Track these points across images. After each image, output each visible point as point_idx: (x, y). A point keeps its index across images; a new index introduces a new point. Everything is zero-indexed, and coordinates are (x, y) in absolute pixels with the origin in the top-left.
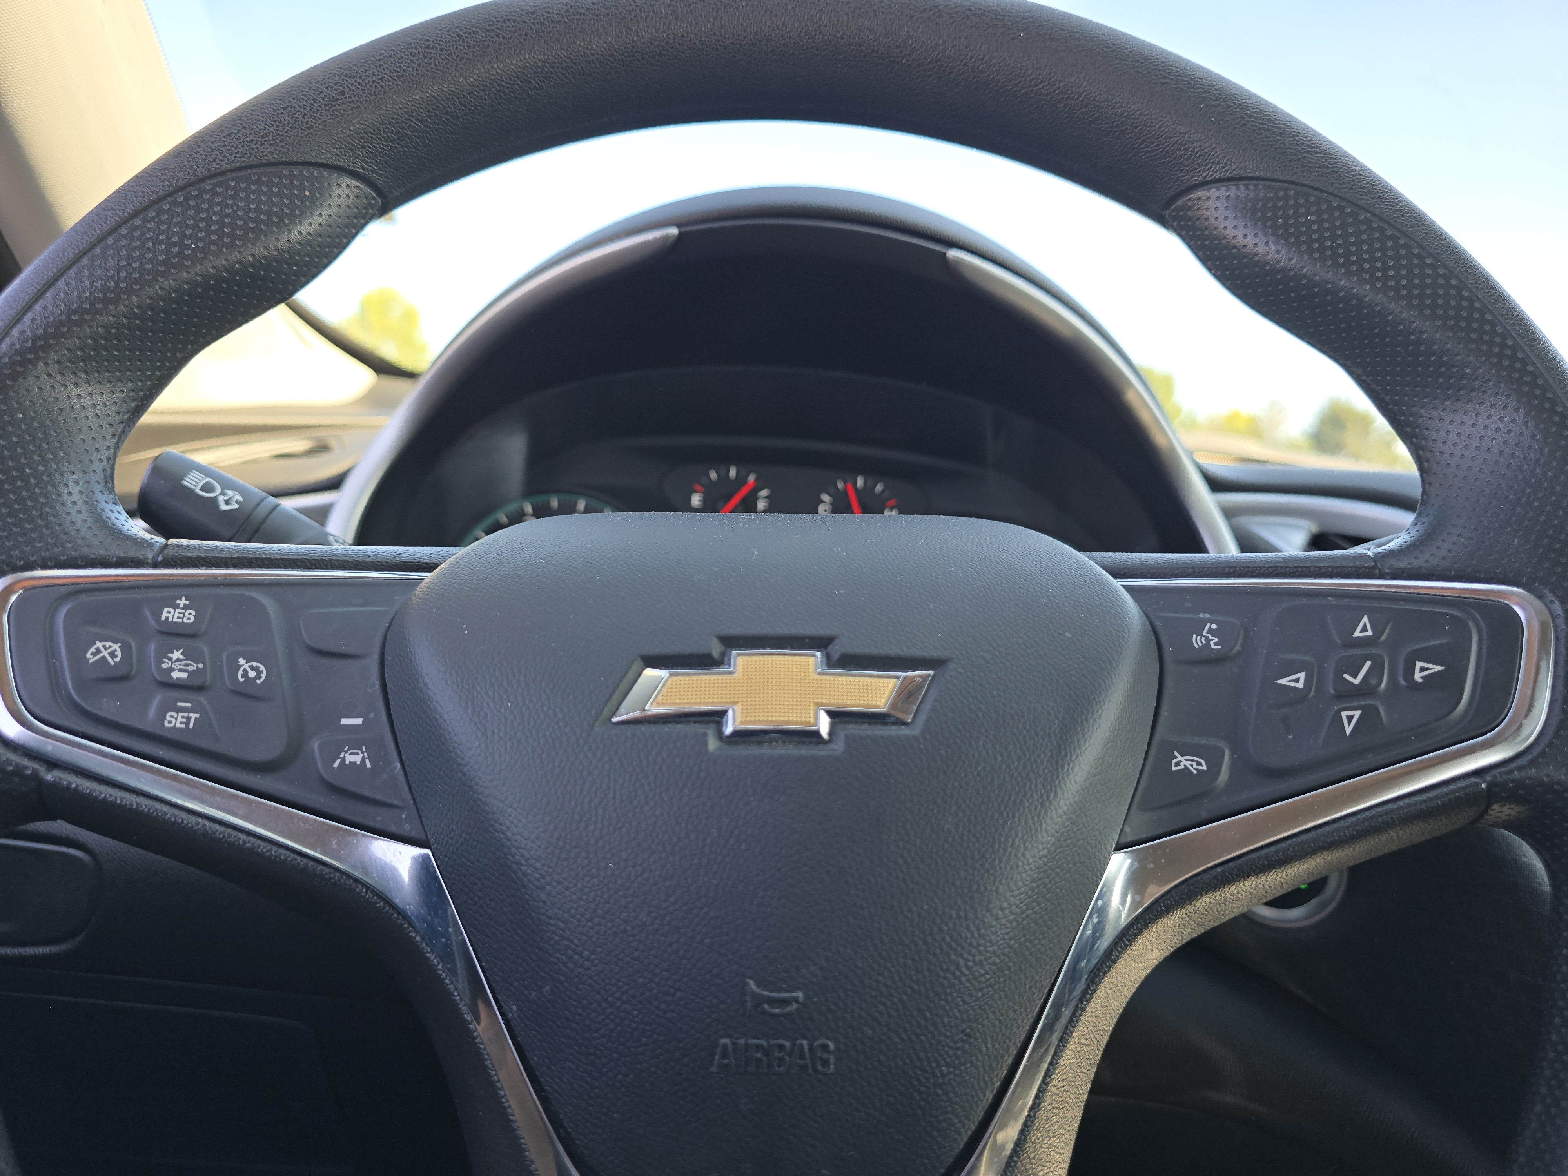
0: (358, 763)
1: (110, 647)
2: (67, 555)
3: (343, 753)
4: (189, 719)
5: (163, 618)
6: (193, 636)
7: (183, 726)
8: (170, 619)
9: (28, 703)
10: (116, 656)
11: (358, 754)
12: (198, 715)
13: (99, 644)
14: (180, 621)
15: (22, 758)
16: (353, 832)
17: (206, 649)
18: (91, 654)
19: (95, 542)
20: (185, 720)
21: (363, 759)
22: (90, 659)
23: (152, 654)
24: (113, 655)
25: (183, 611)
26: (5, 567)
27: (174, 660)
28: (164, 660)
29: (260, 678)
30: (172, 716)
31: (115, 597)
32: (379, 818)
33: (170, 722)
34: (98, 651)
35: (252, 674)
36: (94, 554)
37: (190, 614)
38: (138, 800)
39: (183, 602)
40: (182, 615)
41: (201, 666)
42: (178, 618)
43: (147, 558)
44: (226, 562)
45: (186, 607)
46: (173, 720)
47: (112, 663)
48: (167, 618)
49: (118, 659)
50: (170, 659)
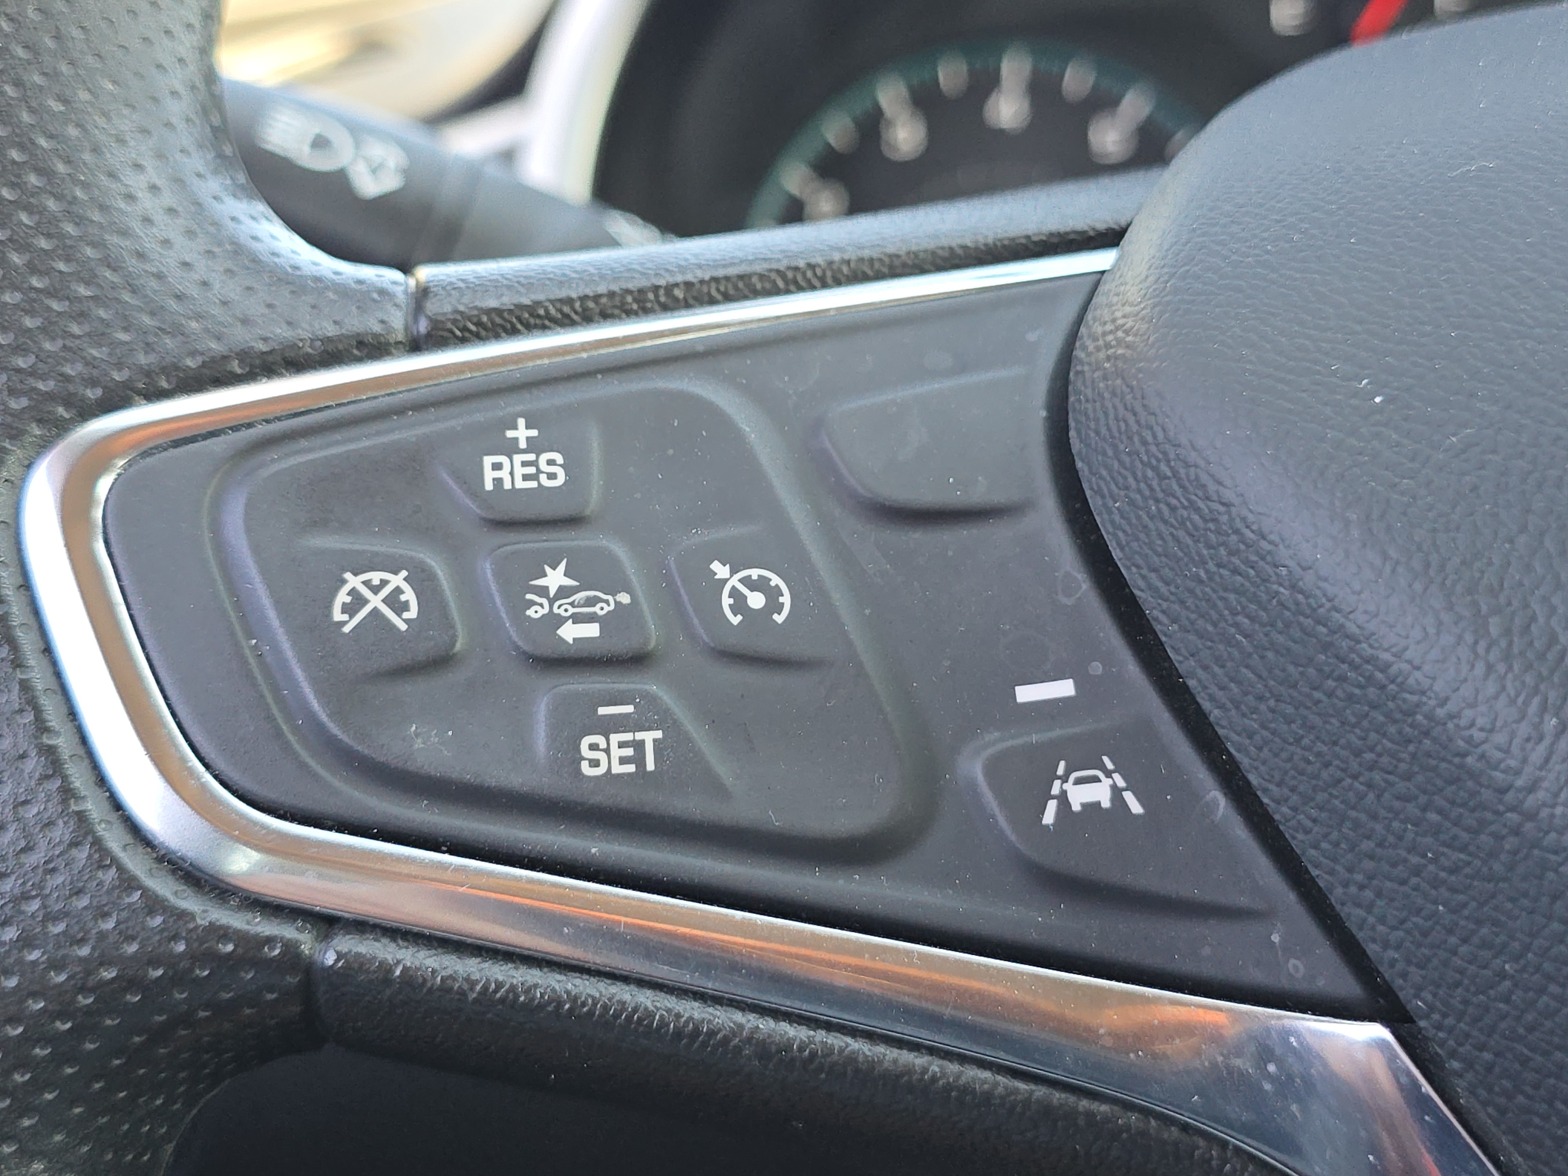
0: (1106, 804)
1: (384, 583)
2: (202, 354)
3: (1057, 784)
4: (639, 746)
5: (489, 486)
6: (573, 521)
7: (631, 768)
8: (507, 485)
9: (221, 765)
10: (405, 606)
11: (1096, 780)
12: (659, 734)
13: (353, 581)
14: (533, 484)
15: (250, 916)
16: (1142, 996)
17: (620, 551)
18: (343, 612)
19: (254, 307)
20: (629, 752)
21: (1116, 791)
22: (344, 623)
23: (494, 587)
24: (395, 602)
25: (531, 457)
26: (61, 410)
27: (552, 593)
28: (529, 596)
29: (779, 609)
30: (593, 747)
31: (352, 447)
32: (1207, 951)
33: (595, 763)
34: (357, 601)
35: (756, 601)
36: (265, 340)
37: (551, 462)
38: (570, 986)
39: (522, 433)
40: (532, 470)
41: (624, 598)
42: (526, 477)
43: (390, 330)
44: (585, 309)
45: (534, 446)
46: (601, 756)
47: (403, 627)
48: (498, 482)
49: (412, 613)
50: (543, 591)
